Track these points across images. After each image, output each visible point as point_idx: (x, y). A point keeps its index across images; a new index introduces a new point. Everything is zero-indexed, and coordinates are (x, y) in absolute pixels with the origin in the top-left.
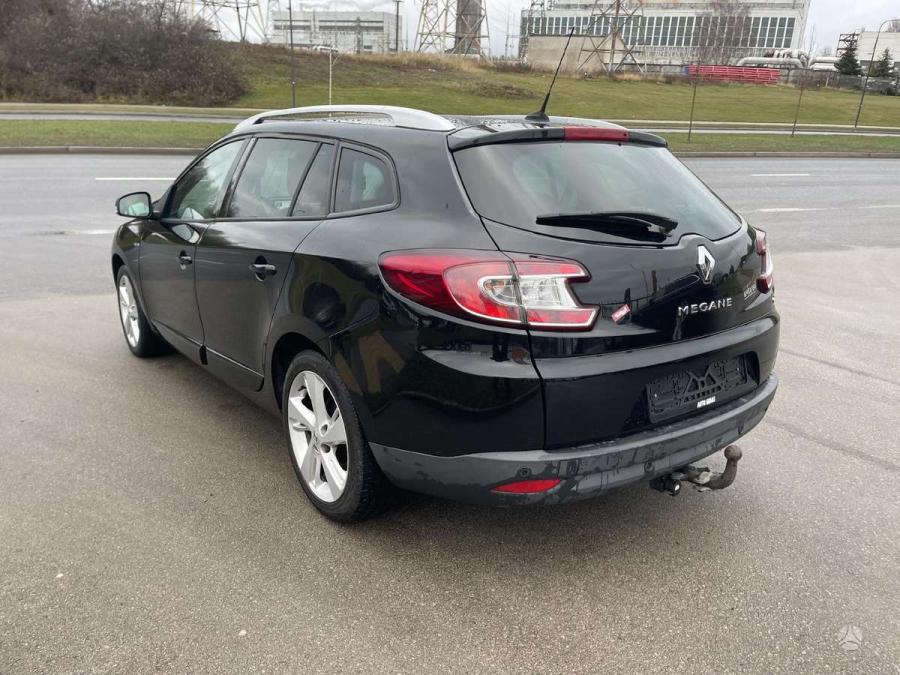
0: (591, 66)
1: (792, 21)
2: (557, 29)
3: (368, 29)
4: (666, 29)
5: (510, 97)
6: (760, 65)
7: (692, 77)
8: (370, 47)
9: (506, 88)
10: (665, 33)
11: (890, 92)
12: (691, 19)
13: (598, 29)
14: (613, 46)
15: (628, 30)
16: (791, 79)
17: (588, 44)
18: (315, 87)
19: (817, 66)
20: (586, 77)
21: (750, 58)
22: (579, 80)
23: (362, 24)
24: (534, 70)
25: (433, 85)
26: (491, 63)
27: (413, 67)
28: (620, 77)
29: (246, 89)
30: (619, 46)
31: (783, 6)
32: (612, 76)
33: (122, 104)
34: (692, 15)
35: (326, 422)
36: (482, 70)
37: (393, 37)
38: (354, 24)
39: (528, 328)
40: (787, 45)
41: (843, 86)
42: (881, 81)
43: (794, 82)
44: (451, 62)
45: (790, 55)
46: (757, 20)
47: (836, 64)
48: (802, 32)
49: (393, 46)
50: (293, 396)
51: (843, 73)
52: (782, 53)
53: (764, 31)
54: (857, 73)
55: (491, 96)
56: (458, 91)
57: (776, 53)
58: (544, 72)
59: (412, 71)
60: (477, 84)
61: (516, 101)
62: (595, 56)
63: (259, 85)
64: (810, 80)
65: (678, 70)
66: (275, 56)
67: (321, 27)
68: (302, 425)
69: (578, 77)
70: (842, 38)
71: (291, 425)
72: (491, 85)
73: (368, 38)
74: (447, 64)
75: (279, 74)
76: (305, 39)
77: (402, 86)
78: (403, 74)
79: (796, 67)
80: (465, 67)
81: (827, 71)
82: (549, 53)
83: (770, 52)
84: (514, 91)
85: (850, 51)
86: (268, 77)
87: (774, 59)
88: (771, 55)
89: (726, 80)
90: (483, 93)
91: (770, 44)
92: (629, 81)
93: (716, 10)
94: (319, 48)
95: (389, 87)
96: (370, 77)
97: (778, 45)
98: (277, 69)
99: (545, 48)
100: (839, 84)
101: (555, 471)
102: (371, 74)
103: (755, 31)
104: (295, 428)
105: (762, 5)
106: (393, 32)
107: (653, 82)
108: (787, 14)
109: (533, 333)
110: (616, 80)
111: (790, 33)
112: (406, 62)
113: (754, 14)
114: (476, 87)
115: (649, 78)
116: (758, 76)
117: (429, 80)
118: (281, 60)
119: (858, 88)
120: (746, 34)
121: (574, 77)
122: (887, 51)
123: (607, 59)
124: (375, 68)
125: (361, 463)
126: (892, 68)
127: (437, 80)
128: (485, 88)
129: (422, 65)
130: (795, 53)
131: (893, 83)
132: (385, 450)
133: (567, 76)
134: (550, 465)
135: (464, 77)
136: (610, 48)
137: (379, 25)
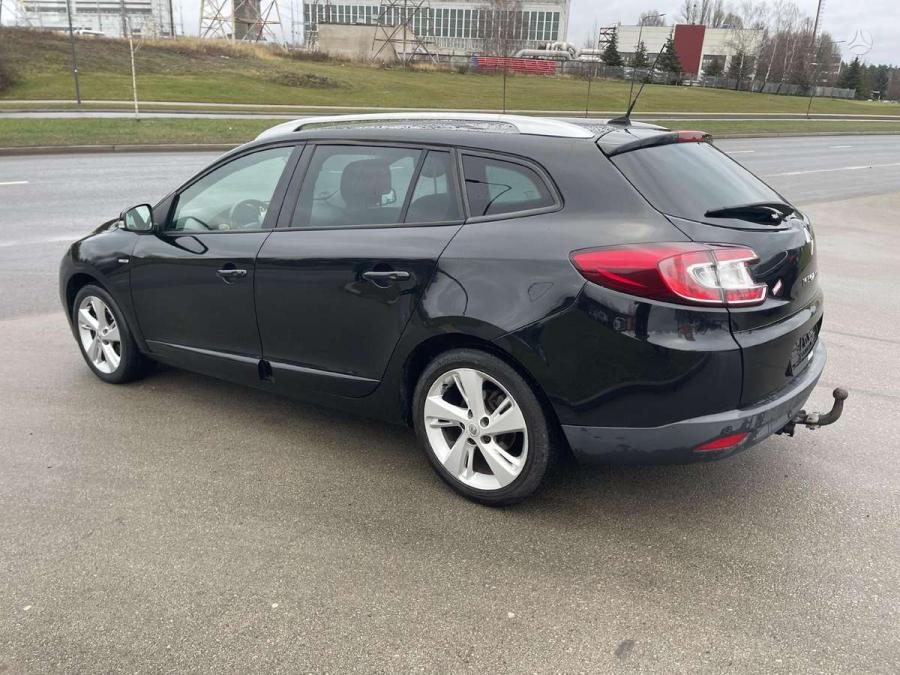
0: (385, 55)
1: (557, 15)
2: (341, 17)
3: (134, 11)
4: (446, 21)
5: (313, 86)
6: (535, 57)
7: (480, 68)
8: (139, 31)
9: (309, 76)
10: (446, 25)
11: (647, 81)
12: (468, 12)
13: (389, 20)
14: (405, 37)
15: (417, 20)
16: (565, 70)
17: (380, 34)
18: (96, 74)
19: (583, 58)
20: (384, 66)
21: (527, 51)
22: (378, 69)
23: (128, 6)
24: (331, 59)
25: (229, 73)
26: (286, 51)
27: (202, 54)
28: (416, 66)
29: (15, 79)
30: (411, 37)
31: (548, 1)
32: (409, 65)
34: (469, 8)
35: (485, 415)
36: (279, 59)
37: (166, 20)
38: (117, 6)
39: (726, 306)
40: (555, 38)
41: (610, 76)
42: (639, 70)
43: (569, 73)
44: (243, 48)
45: (560, 48)
46: (527, 13)
47: (602, 57)
48: (566, 25)
49: (167, 29)
50: (431, 395)
51: (607, 64)
52: (553, 45)
53: (533, 24)
54: (620, 63)
55: (294, 85)
56: (259, 80)
57: (548, 45)
58: (342, 61)
59: (203, 57)
60: (278, 72)
61: (321, 90)
62: (389, 45)
63: (29, 74)
64: (583, 72)
65: (466, 60)
66: (43, 41)
67: (78, 10)
68: (441, 421)
69: (377, 66)
70: (602, 31)
71: (428, 424)
72: (293, 74)
73: (136, 21)
74: (240, 51)
75: (50, 61)
76: (61, 21)
77: (195, 74)
78: (193, 60)
79: (567, 60)
80: (260, 54)
81: (593, 62)
82: (343, 41)
83: (543, 45)
84: (317, 80)
85: (613, 43)
86: (38, 65)
87: (547, 51)
88: (544, 48)
89: (511, 71)
90: (286, 81)
91: (540, 37)
92: (425, 71)
93: (492, 4)
94: (81, 32)
95: (182, 74)
96: (159, 65)
97: (547, 38)
98: (47, 56)
99: (336, 36)
100: (606, 74)
102: (158, 60)
103: (526, 25)
104: (434, 427)
106: (166, 14)
107: (448, 71)
108: (553, 9)
109: (732, 310)
110: (413, 70)
111: (556, 27)
112: (195, 48)
113: (525, 8)
114: (277, 75)
115: (443, 67)
116: (539, 68)
117: (224, 67)
118: (51, 46)
119: (621, 77)
120: (518, 28)
121: (372, 65)
122: (642, 43)
123: (399, 48)
124: (161, 54)
126: (647, 59)
127: (232, 67)
128: (286, 77)
129: (213, 51)
130: (564, 46)
131: (649, 72)
132: (584, 430)
133: (365, 65)
135: (261, 65)
136: (402, 38)
137: (146, 7)
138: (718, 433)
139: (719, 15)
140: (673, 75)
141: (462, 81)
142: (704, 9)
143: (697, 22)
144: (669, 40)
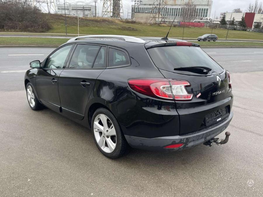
0: (153, 22)
1: (207, 9)
2: (142, 11)
3: (86, 10)
4: (173, 12)
5: (130, 30)
6: (199, 22)
7: (181, 25)
8: (87, 15)
9: (129, 28)
10: (172, 13)
11: (235, 29)
12: (179, 9)
13: (154, 11)
14: (159, 16)
15: (162, 12)
16: (208, 26)
17: (152, 15)
18: (72, 27)
19: (215, 22)
20: (151, 25)
21: (196, 20)
22: (149, 26)
23: (85, 8)
24: (137, 23)
25: (108, 27)
26: (124, 21)
27: (101, 21)
28: (161, 25)
29: (51, 27)
30: (160, 16)
31: (205, 5)
32: (159, 25)
33: (13, 32)
34: (180, 8)
35: (108, 129)
36: (122, 23)
37: (94, 12)
38: (82, 8)
39: (175, 100)
40: (206, 16)
41: (222, 28)
42: (232, 26)
43: (209, 27)
44: (112, 20)
45: (207, 19)
46: (198, 9)
47: (220, 22)
48: (210, 12)
49: (94, 15)
50: (95, 122)
51: (222, 24)
52: (205, 18)
53: (200, 12)
54: (226, 24)
55: (125, 30)
56: (115, 29)
57: (203, 18)
58: (139, 23)
59: (101, 22)
60: (121, 27)
61: (132, 32)
62: (154, 19)
63: (55, 26)
64: (213, 26)
65: (177, 23)
66: (60, 17)
67: (72, 9)
68: (98, 130)
69: (149, 25)
70: (221, 14)
71: (95, 130)
72: (125, 27)
73: (87, 12)
74: (111, 21)
75: (61, 23)
76: (67, 12)
77: (98, 27)
78: (98, 23)
79: (209, 23)
80: (117, 21)
81: (218, 23)
82: (141, 18)
83: (202, 18)
84: (131, 29)
85: (224, 18)
86: (57, 24)
87: (203, 20)
88: (202, 19)
89: (190, 26)
90: (123, 29)
91: (201, 16)
92: (164, 26)
93: (187, 6)
94: (72, 15)
95: (95, 27)
96: (89, 24)
97: (204, 16)
98: (60, 21)
99: (139, 16)
100: (220, 27)
101: (182, 141)
102: (89, 23)
103: (197, 12)
105: (199, 5)
106: (94, 11)
108: (206, 7)
109: (176, 102)
110: (160, 26)
111: (207, 13)
112: (99, 20)
113: (197, 7)
114: (120, 27)
115: (169, 25)
116: (200, 25)
117: (106, 25)
118: (62, 19)
119: (226, 28)
120: (195, 13)
121: (148, 25)
122: (234, 18)
123: (157, 20)
124: (90, 21)
125: (121, 141)
126: (235, 23)
127: (109, 25)
128: (123, 28)
129: (104, 21)
130: (209, 18)
131: (236, 27)
132: (130, 137)
133: (146, 25)
134: (181, 140)
135: (116, 24)
136: (158, 17)
137: (90, 9)
138: (171, 143)
139: (260, 10)
140: (243, 28)
141: (174, 29)
142: (255, 8)
143: (253, 12)
144: (243, 17)
